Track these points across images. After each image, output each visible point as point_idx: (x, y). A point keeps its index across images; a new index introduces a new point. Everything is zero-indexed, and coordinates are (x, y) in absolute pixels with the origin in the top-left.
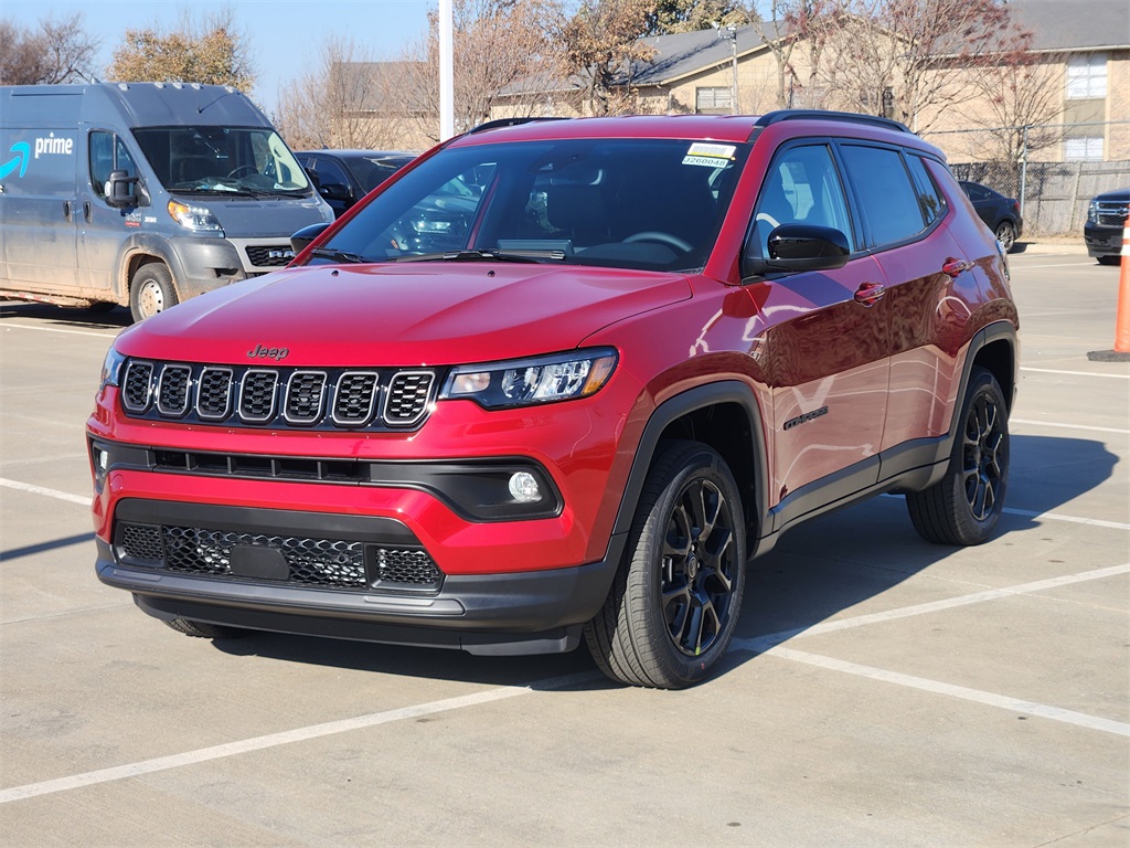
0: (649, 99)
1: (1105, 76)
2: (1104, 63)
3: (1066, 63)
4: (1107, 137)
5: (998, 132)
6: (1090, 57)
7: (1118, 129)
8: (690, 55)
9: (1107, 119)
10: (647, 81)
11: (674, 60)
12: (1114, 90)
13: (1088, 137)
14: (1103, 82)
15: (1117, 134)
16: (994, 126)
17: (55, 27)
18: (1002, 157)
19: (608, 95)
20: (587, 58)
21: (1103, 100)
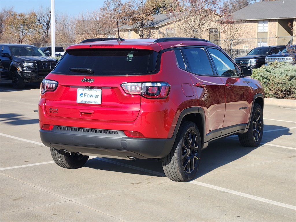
0: (154, 31)
1: (268, 26)
2: (268, 23)
3: (258, 23)
4: (268, 42)
5: (225, 41)
6: (264, 21)
7: (271, 40)
8: (166, 19)
9: (268, 37)
10: (153, 26)
11: (162, 21)
12: (270, 30)
13: (264, 42)
14: (267, 28)
15: (270, 42)
16: (224, 39)
17: (6, 10)
18: (227, 47)
19: (143, 30)
20: (137, 20)
21: (267, 32)
